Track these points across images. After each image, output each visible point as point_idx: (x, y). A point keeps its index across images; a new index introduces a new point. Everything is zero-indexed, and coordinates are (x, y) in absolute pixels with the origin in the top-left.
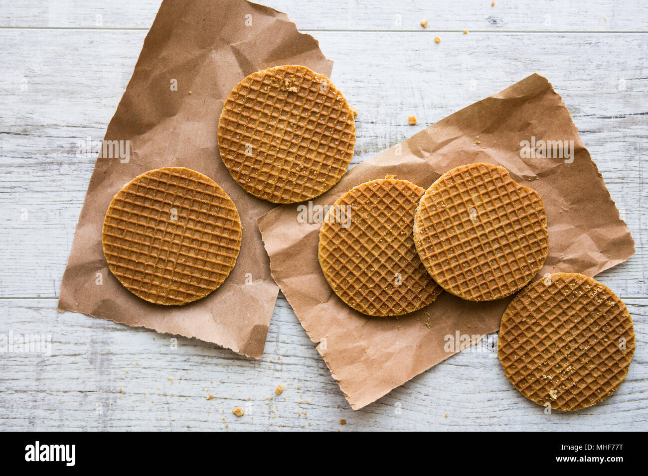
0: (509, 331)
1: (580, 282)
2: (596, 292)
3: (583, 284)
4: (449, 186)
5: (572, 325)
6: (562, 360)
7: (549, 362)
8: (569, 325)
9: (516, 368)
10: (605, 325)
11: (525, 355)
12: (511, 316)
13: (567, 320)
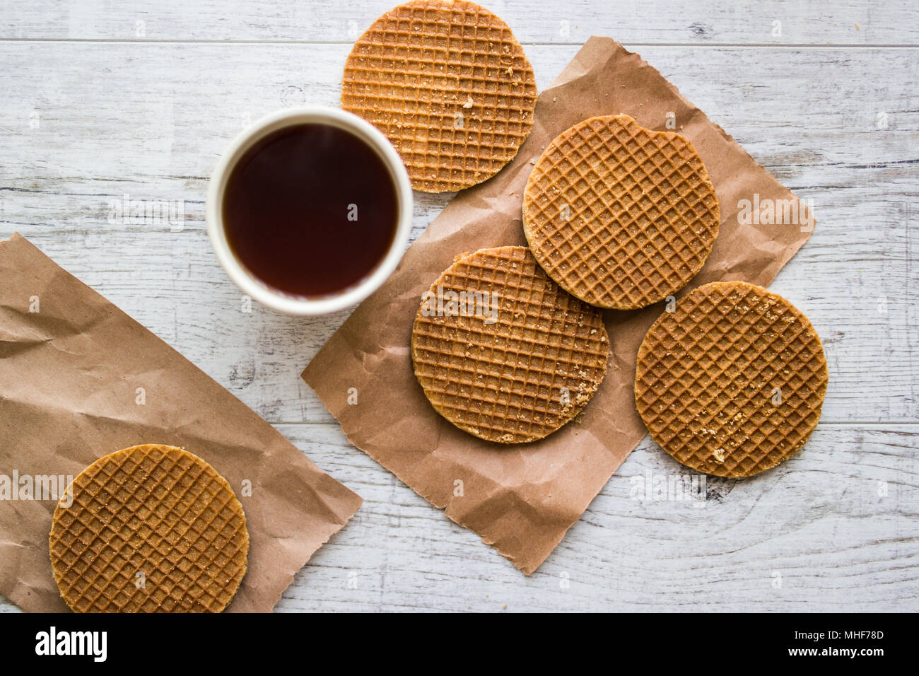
0: (650, 372)
1: (744, 294)
2: (767, 306)
3: (748, 296)
5: (737, 355)
6: (727, 406)
7: (709, 410)
8: (733, 355)
9: (664, 422)
10: (783, 351)
11: (674, 403)
12: (651, 350)
13: (730, 349)
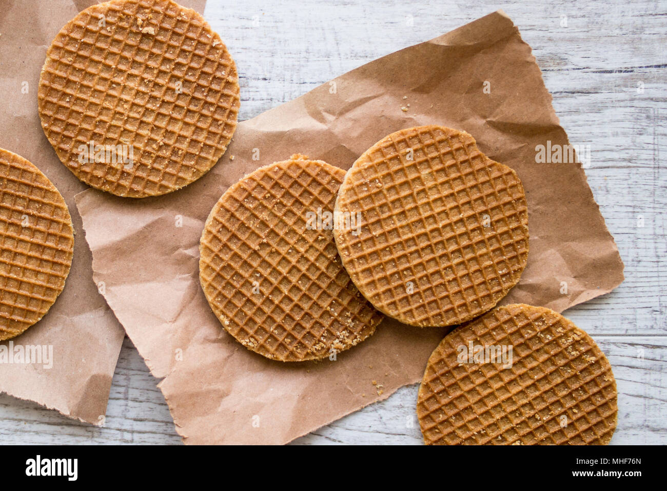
0: (437, 379)
1: (551, 322)
2: (570, 340)
3: (554, 325)
4: (389, 156)
5: (530, 382)
6: (507, 431)
7: (489, 431)
8: (524, 381)
9: (440, 432)
10: (577, 390)
11: (455, 415)
12: (444, 356)
13: (523, 374)
